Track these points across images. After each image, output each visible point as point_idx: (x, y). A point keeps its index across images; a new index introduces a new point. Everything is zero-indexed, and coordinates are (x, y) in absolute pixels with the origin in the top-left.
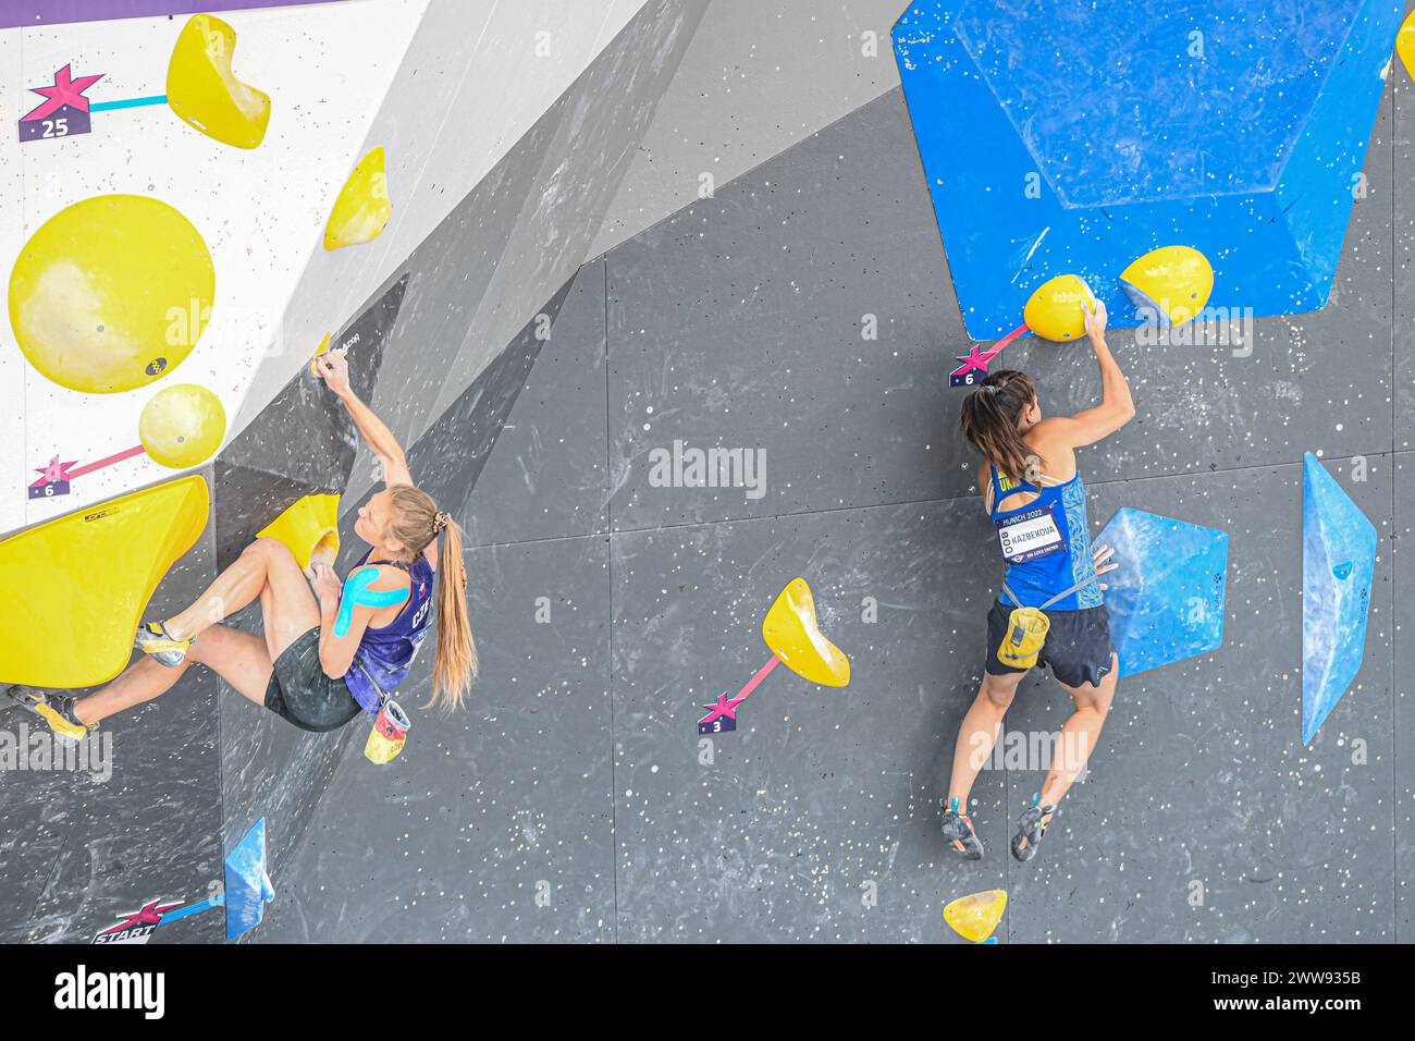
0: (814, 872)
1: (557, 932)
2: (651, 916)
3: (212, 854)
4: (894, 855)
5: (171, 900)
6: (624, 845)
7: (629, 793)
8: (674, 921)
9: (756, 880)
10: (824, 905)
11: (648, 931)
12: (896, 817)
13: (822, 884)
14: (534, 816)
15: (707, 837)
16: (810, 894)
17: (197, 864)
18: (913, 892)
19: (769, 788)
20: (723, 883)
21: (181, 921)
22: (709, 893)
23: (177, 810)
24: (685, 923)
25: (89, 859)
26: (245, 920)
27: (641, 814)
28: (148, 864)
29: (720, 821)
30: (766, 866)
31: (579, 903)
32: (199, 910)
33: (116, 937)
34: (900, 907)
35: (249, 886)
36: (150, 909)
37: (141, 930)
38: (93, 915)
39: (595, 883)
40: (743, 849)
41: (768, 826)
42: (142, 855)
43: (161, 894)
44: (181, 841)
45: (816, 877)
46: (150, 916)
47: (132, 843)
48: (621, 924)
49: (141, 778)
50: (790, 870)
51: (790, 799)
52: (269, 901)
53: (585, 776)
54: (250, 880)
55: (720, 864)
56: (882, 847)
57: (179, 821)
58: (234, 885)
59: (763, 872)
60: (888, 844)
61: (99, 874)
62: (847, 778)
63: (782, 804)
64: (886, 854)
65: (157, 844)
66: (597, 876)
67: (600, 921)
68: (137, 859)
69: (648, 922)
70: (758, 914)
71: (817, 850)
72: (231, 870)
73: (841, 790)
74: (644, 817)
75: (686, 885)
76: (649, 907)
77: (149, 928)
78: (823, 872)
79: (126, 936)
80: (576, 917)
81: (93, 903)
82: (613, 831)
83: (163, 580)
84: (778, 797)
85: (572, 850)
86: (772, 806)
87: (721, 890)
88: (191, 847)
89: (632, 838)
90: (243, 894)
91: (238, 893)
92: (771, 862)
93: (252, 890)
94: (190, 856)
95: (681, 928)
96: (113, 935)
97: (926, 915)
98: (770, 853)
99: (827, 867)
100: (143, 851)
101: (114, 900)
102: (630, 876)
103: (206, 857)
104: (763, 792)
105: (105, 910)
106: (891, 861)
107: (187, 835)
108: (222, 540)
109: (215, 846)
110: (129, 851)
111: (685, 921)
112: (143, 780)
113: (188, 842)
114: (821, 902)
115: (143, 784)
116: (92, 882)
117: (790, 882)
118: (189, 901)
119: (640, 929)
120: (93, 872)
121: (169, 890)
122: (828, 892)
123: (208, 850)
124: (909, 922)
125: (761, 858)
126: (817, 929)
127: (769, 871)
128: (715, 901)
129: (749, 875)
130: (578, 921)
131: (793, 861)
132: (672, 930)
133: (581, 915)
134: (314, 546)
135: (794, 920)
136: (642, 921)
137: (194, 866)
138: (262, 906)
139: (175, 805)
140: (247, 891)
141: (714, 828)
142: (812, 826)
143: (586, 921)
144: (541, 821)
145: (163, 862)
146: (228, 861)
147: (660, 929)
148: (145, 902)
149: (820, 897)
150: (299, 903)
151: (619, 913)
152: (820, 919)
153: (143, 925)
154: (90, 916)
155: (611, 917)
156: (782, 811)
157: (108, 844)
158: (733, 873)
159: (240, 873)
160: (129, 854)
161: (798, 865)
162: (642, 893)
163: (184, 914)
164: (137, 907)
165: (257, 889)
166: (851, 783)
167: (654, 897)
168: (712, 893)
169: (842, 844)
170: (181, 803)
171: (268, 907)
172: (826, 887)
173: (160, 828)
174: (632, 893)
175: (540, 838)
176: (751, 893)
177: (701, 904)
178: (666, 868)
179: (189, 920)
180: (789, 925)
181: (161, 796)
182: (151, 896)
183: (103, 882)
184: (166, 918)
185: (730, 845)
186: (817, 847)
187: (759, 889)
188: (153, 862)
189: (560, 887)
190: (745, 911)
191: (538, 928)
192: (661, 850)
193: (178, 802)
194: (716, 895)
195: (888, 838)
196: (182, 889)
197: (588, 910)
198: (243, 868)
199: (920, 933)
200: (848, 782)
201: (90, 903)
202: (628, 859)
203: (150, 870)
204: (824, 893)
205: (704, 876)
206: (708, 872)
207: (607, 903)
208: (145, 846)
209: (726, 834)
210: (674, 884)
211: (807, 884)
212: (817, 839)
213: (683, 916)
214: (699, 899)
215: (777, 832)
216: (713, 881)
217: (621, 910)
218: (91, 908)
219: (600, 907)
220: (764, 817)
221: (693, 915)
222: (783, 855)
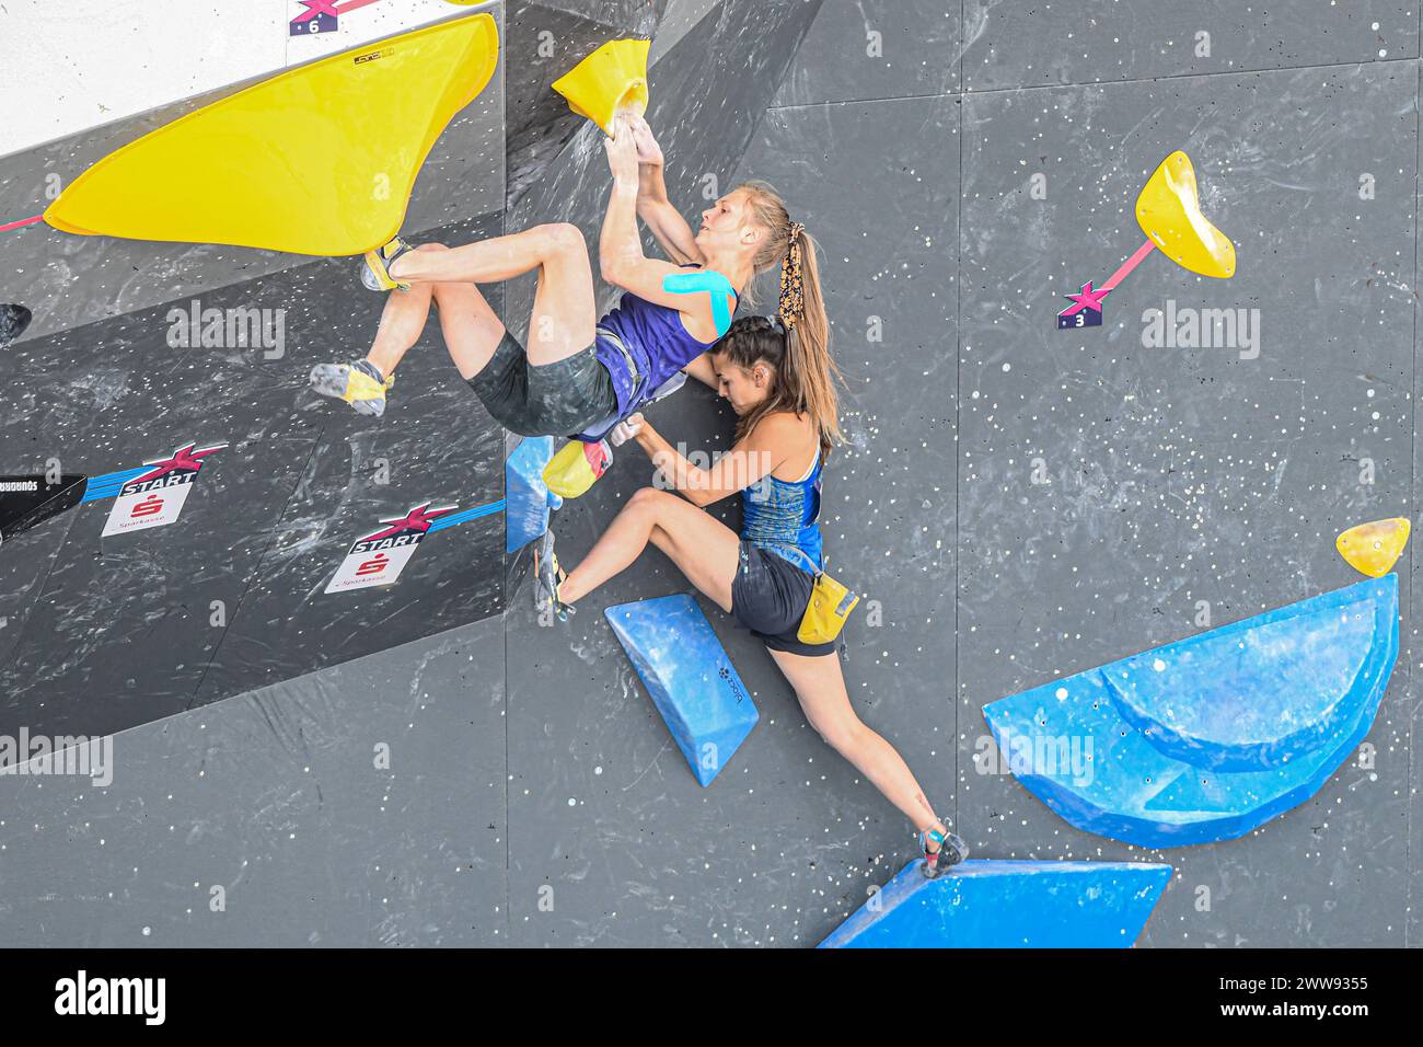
0: (1188, 492)
1: (888, 554)
2: (998, 537)
3: (492, 453)
4: (1281, 475)
5: (442, 505)
6: (968, 455)
7: (976, 395)
8: (1024, 544)
9: (1121, 499)
10: (1199, 530)
11: (994, 555)
12: (1284, 431)
13: (1196, 506)
14: (865, 418)
15: (1065, 448)
16: (1183, 517)
17: (474, 464)
18: (1302, 517)
19: (1139, 394)
20: (1082, 502)
21: (453, 529)
22: (1065, 514)
23: (452, 401)
24: (1037, 547)
25: (349, 454)
26: (528, 530)
27: (990, 419)
28: (416, 462)
29: (1081, 430)
30: (1133, 483)
31: (914, 521)
32: (474, 516)
33: (379, 544)
34: (1287, 535)
35: (532, 491)
36: (419, 513)
37: (407, 538)
38: (352, 519)
39: (934, 497)
40: (1105, 461)
41: (1136, 437)
42: (411, 451)
43: (432, 497)
44: (457, 437)
45: (1189, 498)
46: (418, 522)
47: (399, 437)
48: (964, 546)
49: (411, 362)
50: (1159, 488)
51: (1163, 407)
52: (556, 508)
53: (926, 373)
54: (534, 485)
55: (1079, 479)
56: (1267, 465)
57: (455, 413)
58: (518, 489)
59: (1129, 490)
60: (1274, 462)
61: (361, 472)
62: (1229, 384)
63: (1153, 413)
64: (1272, 473)
65: (428, 438)
66: (936, 489)
67: (939, 542)
68: (404, 455)
69: (993, 545)
70: (1121, 539)
71: (1192, 466)
72: (513, 471)
73: (1221, 397)
74: (992, 423)
75: (1039, 503)
76: (995, 527)
77: (416, 536)
78: (1199, 492)
79: (390, 545)
80: (910, 536)
81: (353, 505)
82: (956, 438)
83: (443, 134)
84: (1148, 404)
85: (908, 459)
86: (1141, 415)
87: (1079, 510)
88: (466, 443)
89: (977, 448)
90: (527, 499)
91: (520, 497)
92: (1138, 479)
93: (537, 496)
94: (469, 454)
95: (1032, 552)
96: (375, 543)
97: (1316, 545)
98: (1137, 469)
99: (1202, 486)
100: (411, 448)
101: (376, 503)
102: (974, 492)
103: (484, 456)
104: (1131, 398)
105: (366, 514)
106: (1278, 481)
107: (464, 429)
108: (512, 88)
109: (496, 443)
110: (396, 446)
111: (1037, 544)
112: (414, 365)
113: (464, 438)
114: (1195, 527)
115: (413, 370)
116: (352, 481)
117: (1160, 502)
118: (463, 506)
119: (984, 552)
120: (354, 470)
121: (442, 493)
122: (1202, 516)
123: (488, 447)
124: (1296, 552)
125: (1125, 474)
126: (1190, 557)
127: (1136, 489)
128: (1072, 522)
129: (1112, 495)
130: (914, 541)
131: (1164, 478)
132: (1022, 555)
133: (917, 534)
134: (619, 99)
135: (1163, 547)
136: (986, 543)
137: (470, 467)
138: (547, 514)
139: (450, 395)
140: (531, 496)
141: (1073, 438)
142: (1187, 437)
143: (923, 541)
144: (873, 424)
145: (435, 460)
146: (511, 462)
147: (1008, 553)
148: (414, 506)
149: (1194, 520)
150: (590, 512)
151: (961, 533)
152: (1193, 546)
153: (411, 532)
154: (349, 520)
155: (952, 538)
156: (1153, 420)
157: (372, 437)
158: (1093, 490)
159: (524, 475)
160: (395, 450)
161: (1170, 483)
162: (988, 510)
163: (457, 520)
164: (403, 511)
165: (543, 494)
166: (1234, 390)
167: (1001, 516)
168: (1070, 514)
169: (1221, 460)
170: (457, 392)
171: (553, 514)
172: (1201, 509)
173: (432, 420)
174: (976, 512)
175: (872, 444)
176: (1114, 515)
177: (1056, 525)
178: (1016, 482)
179: (463, 527)
180: (1157, 552)
181: (434, 383)
182: (420, 499)
183: (364, 481)
184: (437, 525)
185: (1091, 458)
186: (1193, 463)
187: (1124, 510)
188: (423, 460)
189: (893, 501)
190: (1106, 534)
191: (867, 548)
192: (1011, 462)
193: (454, 390)
194: (1074, 515)
195: (1275, 455)
196: (455, 493)
197: (925, 529)
198: (526, 470)
199: (1308, 564)
200: (1229, 389)
201: (349, 505)
202: (973, 471)
203: (419, 469)
204: (1198, 517)
205: (1060, 493)
206: (1065, 489)
207: (947, 521)
208: (414, 441)
209: (1087, 445)
210: (1025, 501)
211: (1179, 505)
212: (1193, 453)
213: (1034, 539)
214: (1054, 520)
215: (1146, 445)
216: (1070, 498)
217: (963, 530)
218: (349, 511)
219: (938, 525)
220: (1132, 426)
221: (1047, 538)
222: (1153, 472)
